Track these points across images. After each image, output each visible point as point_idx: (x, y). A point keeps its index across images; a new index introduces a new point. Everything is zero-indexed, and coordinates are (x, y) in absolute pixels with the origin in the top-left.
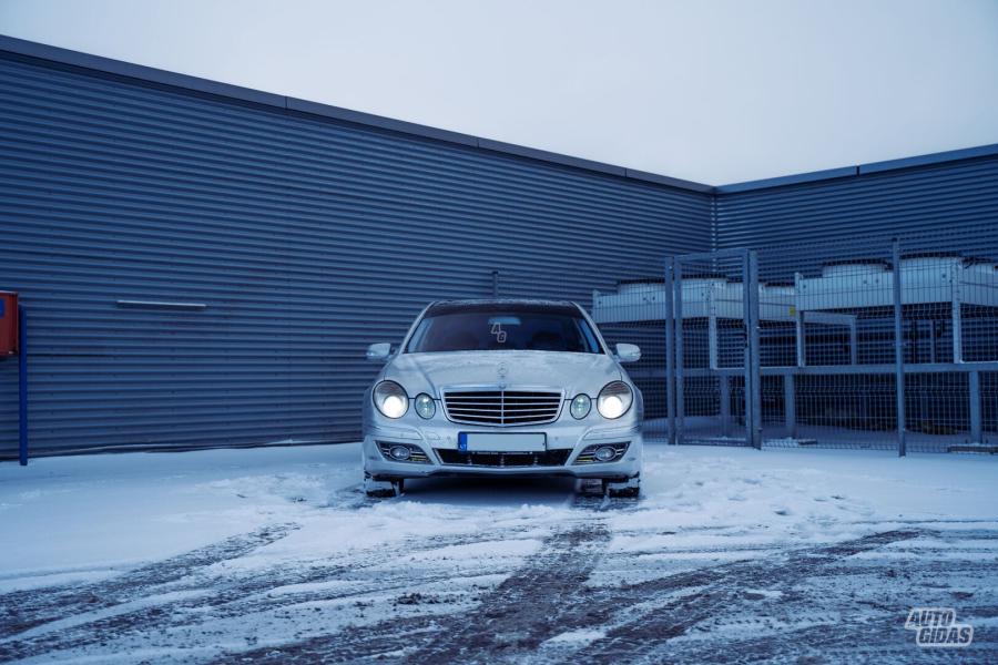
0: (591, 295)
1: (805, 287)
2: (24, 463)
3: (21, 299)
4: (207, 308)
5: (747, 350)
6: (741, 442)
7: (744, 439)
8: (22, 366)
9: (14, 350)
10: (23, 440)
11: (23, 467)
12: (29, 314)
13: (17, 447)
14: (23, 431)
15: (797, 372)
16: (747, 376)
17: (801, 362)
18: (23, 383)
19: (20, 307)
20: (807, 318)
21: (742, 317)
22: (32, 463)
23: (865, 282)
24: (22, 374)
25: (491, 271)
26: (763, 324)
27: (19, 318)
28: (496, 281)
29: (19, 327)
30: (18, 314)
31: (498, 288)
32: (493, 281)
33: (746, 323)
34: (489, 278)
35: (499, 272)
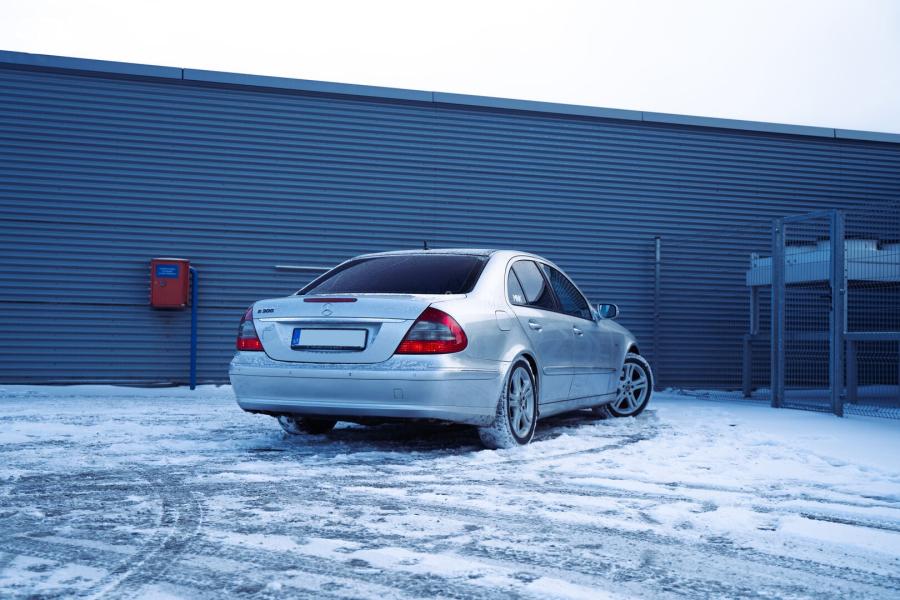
0: (749, 256)
2: (193, 388)
3: (192, 265)
5: (832, 313)
6: (826, 408)
7: (827, 405)
8: (194, 315)
9: (186, 303)
10: (193, 371)
11: (193, 391)
12: (200, 276)
13: (188, 375)
14: (193, 364)
16: (831, 340)
18: (194, 328)
19: (192, 272)
22: (197, 388)
24: (194, 321)
25: (653, 237)
27: (192, 279)
28: (658, 246)
29: (192, 286)
30: (190, 276)
31: (661, 252)
32: (654, 246)
33: (832, 285)
34: (652, 243)
35: (662, 237)
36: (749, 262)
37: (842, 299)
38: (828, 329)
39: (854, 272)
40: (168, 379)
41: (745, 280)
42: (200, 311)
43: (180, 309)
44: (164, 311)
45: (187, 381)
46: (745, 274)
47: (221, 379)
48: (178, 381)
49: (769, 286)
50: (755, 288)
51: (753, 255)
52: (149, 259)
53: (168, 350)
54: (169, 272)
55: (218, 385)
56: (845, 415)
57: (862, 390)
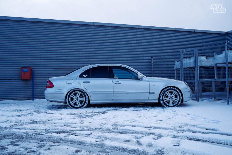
0: (175, 62)
1: (216, 57)
2: (33, 100)
3: (32, 68)
4: (75, 69)
5: (195, 75)
7: (195, 98)
9: (30, 78)
10: (33, 96)
12: (34, 71)
14: (33, 94)
15: (215, 80)
16: (195, 82)
17: (216, 78)
18: (33, 85)
19: (32, 70)
20: (218, 65)
21: (194, 66)
23: (229, 55)
24: (33, 83)
25: (151, 57)
26: (201, 68)
27: (32, 72)
28: (152, 60)
29: (32, 74)
30: (31, 71)
31: (153, 61)
32: (151, 60)
33: (195, 68)
34: (151, 59)
35: (153, 57)
36: (174, 63)
37: (198, 72)
38: (195, 79)
39: (200, 64)
40: (27, 98)
41: (174, 67)
42: (34, 80)
43: (30, 80)
44: (25, 80)
45: (32, 98)
46: (174, 66)
47: (41, 97)
48: (30, 98)
49: (180, 69)
50: (176, 69)
51: (176, 61)
52: (20, 67)
53: (27, 90)
54: (26, 70)
55: (40, 99)
56: (199, 101)
57: (203, 94)
